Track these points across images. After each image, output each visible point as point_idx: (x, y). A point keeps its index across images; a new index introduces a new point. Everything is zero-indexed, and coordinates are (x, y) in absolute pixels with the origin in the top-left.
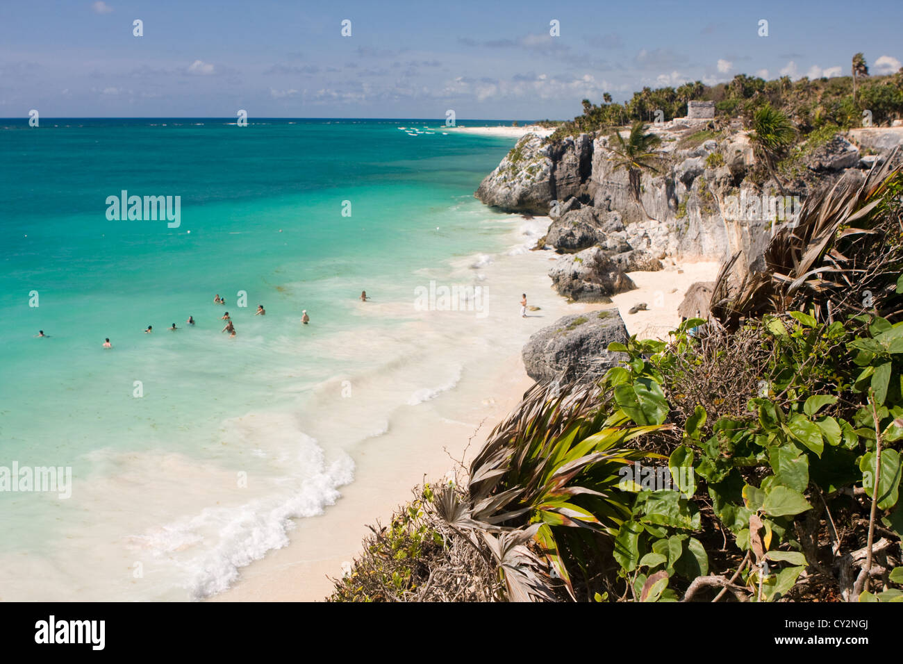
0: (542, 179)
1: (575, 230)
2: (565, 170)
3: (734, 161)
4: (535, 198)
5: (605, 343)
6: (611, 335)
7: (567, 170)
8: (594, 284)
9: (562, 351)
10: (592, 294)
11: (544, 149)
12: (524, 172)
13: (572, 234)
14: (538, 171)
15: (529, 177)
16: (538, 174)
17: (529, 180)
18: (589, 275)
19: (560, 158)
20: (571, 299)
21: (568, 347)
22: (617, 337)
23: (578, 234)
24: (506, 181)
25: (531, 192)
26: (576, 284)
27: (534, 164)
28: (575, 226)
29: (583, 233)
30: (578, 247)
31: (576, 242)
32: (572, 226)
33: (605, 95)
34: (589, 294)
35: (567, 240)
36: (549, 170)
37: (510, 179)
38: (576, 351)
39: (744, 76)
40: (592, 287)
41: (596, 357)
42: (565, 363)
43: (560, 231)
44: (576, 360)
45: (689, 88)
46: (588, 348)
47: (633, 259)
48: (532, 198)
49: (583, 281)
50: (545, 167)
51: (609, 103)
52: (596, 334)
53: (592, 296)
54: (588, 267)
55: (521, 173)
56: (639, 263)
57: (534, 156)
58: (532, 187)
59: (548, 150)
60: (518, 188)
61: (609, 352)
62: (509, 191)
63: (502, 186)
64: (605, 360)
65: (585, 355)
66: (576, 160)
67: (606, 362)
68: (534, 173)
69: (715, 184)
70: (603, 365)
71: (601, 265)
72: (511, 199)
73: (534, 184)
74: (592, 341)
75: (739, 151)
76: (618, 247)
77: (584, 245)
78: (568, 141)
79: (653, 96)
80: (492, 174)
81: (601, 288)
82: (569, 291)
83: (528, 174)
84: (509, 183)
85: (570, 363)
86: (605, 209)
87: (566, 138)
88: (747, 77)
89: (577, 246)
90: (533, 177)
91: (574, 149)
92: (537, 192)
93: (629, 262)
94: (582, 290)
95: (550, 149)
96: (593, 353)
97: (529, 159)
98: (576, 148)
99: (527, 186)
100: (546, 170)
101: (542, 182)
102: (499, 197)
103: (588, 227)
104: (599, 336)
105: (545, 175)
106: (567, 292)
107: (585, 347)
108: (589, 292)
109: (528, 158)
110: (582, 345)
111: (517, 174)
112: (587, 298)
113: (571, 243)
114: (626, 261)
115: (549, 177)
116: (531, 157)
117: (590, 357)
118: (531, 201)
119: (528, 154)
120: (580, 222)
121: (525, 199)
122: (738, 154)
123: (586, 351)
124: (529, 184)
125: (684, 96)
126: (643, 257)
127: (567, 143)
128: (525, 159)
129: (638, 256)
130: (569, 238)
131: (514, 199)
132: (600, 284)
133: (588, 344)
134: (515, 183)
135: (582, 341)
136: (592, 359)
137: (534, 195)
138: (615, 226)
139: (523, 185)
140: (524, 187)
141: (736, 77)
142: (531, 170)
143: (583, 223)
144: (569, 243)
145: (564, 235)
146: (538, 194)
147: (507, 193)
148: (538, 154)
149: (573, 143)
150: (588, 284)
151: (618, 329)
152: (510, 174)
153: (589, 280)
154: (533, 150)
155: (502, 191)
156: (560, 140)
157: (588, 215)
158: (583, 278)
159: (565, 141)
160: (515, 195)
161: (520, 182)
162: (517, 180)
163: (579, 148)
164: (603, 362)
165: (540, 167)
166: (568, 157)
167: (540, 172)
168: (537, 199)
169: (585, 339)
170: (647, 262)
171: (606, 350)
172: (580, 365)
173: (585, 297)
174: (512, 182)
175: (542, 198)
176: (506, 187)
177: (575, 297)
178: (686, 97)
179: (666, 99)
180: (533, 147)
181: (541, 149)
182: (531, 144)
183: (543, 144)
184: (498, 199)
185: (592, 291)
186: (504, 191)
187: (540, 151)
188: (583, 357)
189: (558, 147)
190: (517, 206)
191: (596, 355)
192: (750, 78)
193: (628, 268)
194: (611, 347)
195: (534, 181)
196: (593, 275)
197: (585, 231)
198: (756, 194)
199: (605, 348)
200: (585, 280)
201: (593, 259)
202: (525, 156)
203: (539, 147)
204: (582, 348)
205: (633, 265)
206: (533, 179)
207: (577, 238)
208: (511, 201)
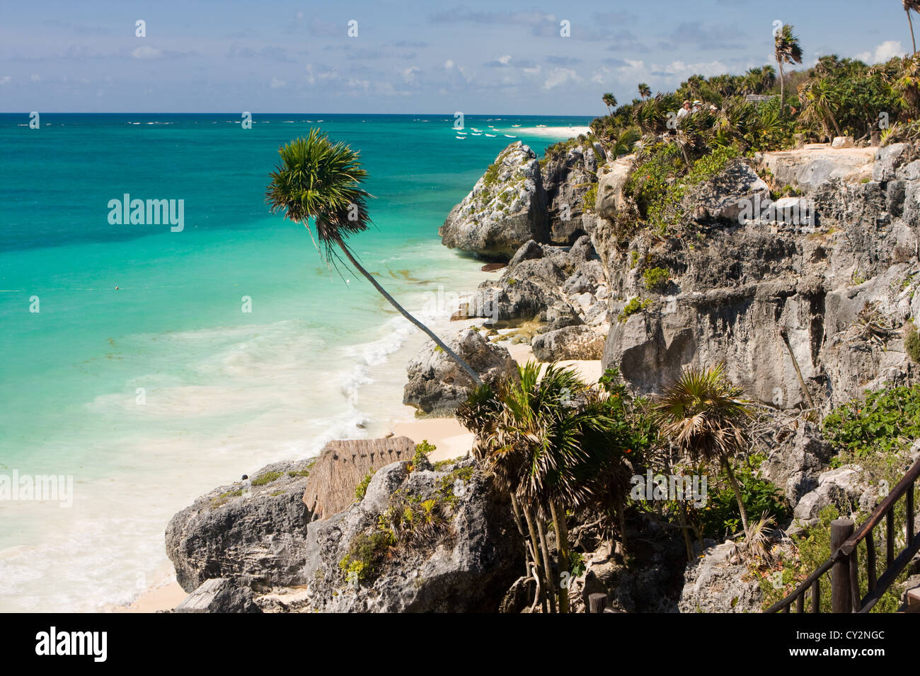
0: (518, 210)
1: (511, 292)
2: (571, 195)
3: (602, 205)
4: (508, 237)
5: (270, 525)
6: (281, 510)
7: (574, 194)
8: (457, 388)
9: (195, 537)
10: (454, 402)
11: (526, 167)
12: (497, 201)
13: (504, 297)
14: (514, 198)
15: (501, 208)
16: (513, 203)
17: (500, 212)
18: (449, 373)
19: (565, 178)
20: (420, 410)
21: (205, 530)
22: (289, 513)
23: (515, 298)
24: (473, 213)
25: (504, 228)
26: (430, 387)
27: (510, 189)
28: (511, 286)
29: (523, 296)
30: (515, 318)
31: (511, 309)
32: (506, 286)
33: (640, 87)
34: (449, 402)
36: (528, 198)
37: (480, 209)
38: (220, 538)
39: (835, 57)
40: (454, 392)
41: (254, 548)
42: (203, 556)
44: (220, 552)
45: (754, 76)
46: (240, 532)
47: (562, 342)
48: (505, 237)
49: (441, 382)
50: (522, 193)
51: (645, 98)
52: (256, 509)
53: (453, 406)
54: (449, 361)
55: (493, 200)
56: (572, 347)
57: (513, 177)
58: (506, 221)
59: (532, 168)
60: (486, 222)
61: (274, 539)
62: (475, 226)
63: (467, 220)
64: (267, 554)
65: (236, 542)
66: (585, 180)
67: (269, 556)
68: (507, 202)
69: (597, 237)
70: (263, 562)
71: (475, 357)
72: (478, 239)
73: (507, 217)
74: (248, 519)
75: (609, 188)
76: (557, 320)
77: (523, 314)
78: (575, 153)
79: (703, 87)
80: (463, 201)
81: (468, 394)
83: (501, 203)
84: (476, 215)
85: (210, 557)
86: (581, 257)
87: (572, 150)
88: (840, 59)
90: (507, 207)
91: (583, 164)
92: (512, 228)
93: (554, 345)
94: (439, 396)
95: (536, 167)
96: (249, 541)
97: (505, 181)
98: (587, 163)
99: (497, 220)
100: (525, 198)
101: (518, 214)
102: (460, 236)
103: (532, 287)
104: (262, 510)
105: (523, 204)
106: (414, 399)
107: (235, 530)
108: (449, 399)
109: (503, 179)
110: (231, 528)
111: (489, 202)
112: (445, 410)
115: (528, 208)
116: (508, 178)
117: (243, 548)
118: (504, 241)
119: (505, 173)
120: (521, 280)
121: (496, 239)
122: (609, 192)
123: (238, 536)
124: (501, 217)
125: (746, 87)
126: (579, 338)
127: (573, 156)
128: (500, 181)
131: (481, 239)
132: (468, 386)
133: (240, 525)
134: (483, 215)
135: (230, 519)
136: (246, 551)
137: (508, 233)
139: (492, 219)
140: (492, 222)
141: (820, 60)
142: (506, 197)
143: (525, 282)
146: (513, 232)
147: (471, 230)
148: (518, 173)
150: (448, 387)
151: (292, 499)
152: (480, 203)
153: (451, 380)
154: (512, 168)
155: (466, 227)
156: (564, 153)
157: (547, 267)
158: (440, 377)
159: (570, 153)
160: (483, 233)
161: (490, 213)
162: (486, 211)
163: (590, 164)
164: (262, 556)
165: (517, 193)
166: (574, 177)
167: (516, 200)
168: (512, 239)
169: (235, 516)
170: (586, 345)
171: (271, 537)
172: (227, 560)
173: (444, 407)
174: (481, 214)
175: (519, 237)
176: (471, 221)
177: (427, 407)
178: (749, 89)
179: (721, 92)
180: (512, 163)
181: (523, 167)
182: (510, 159)
183: (526, 159)
184: (458, 239)
185: (455, 398)
186: (468, 226)
187: (521, 170)
188: (232, 548)
189: (561, 162)
190: (485, 248)
191: (253, 545)
192: (844, 61)
193: (552, 354)
194: (279, 531)
195: (507, 212)
196: (457, 373)
197: (527, 293)
198: (619, 260)
199: (269, 532)
200: (445, 381)
201: (458, 347)
202: (500, 177)
203: (520, 164)
204: (231, 533)
205: (561, 350)
206: (506, 210)
207: (514, 304)
208: (477, 242)
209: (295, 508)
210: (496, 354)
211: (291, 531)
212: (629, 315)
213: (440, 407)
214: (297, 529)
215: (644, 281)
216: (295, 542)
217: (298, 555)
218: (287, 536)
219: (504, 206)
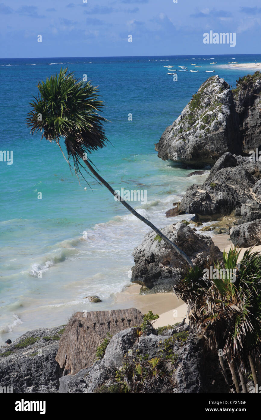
0: (216, 129)
1: (212, 193)
2: (258, 116)
4: (209, 151)
6: (38, 367)
7: (260, 116)
8: (173, 269)
10: (170, 280)
11: (222, 95)
12: (200, 122)
13: (207, 197)
14: (213, 120)
15: (203, 127)
16: (213, 124)
17: (203, 131)
18: (166, 257)
19: (252, 103)
20: (144, 287)
24: (182, 132)
25: (206, 144)
26: (152, 268)
27: (210, 113)
28: (213, 188)
30: (216, 213)
31: (213, 206)
32: (208, 189)
34: (167, 280)
35: (201, 205)
37: (187, 129)
40: (170, 272)
43: (194, 195)
47: (254, 231)
48: (207, 150)
49: (160, 265)
50: (220, 116)
53: (170, 283)
54: (166, 248)
55: (197, 122)
57: (212, 103)
58: (207, 138)
59: (227, 95)
62: (183, 143)
63: (177, 138)
68: (208, 123)
71: (186, 244)
72: (185, 152)
73: (208, 135)
74: (13, 375)
77: (222, 210)
80: (174, 123)
81: (182, 273)
82: (142, 277)
83: (203, 124)
84: (184, 134)
89: (213, 212)
90: (208, 127)
92: (213, 143)
94: (159, 275)
95: (230, 95)
97: (206, 107)
99: (201, 137)
100: (222, 119)
101: (217, 133)
102: (172, 150)
103: (229, 189)
105: (220, 124)
106: (139, 278)
108: (166, 277)
109: (204, 105)
111: (194, 123)
112: (164, 286)
113: (206, 208)
115: (224, 127)
118: (206, 153)
119: (206, 101)
120: (220, 183)
121: (200, 152)
124: (203, 135)
127: (259, 86)
128: (202, 107)
130: (204, 202)
131: (188, 153)
132: (182, 268)
134: (190, 134)
137: (210, 147)
139: (196, 137)
140: (197, 139)
142: (207, 120)
143: (224, 185)
144: (204, 208)
145: (198, 199)
146: (213, 146)
147: (180, 146)
148: (216, 100)
150: (165, 268)
152: (187, 125)
153: (167, 263)
154: (211, 96)
155: (176, 143)
156: (251, 83)
157: (240, 173)
158: (159, 261)
159: (256, 84)
160: (189, 147)
161: (195, 132)
162: (192, 130)
165: (215, 116)
166: (260, 103)
167: (215, 121)
168: (212, 151)
173: (163, 284)
174: (188, 133)
175: (217, 150)
176: (180, 139)
177: (150, 284)
180: (211, 93)
181: (219, 95)
182: (210, 89)
183: (222, 89)
184: (170, 153)
185: (171, 277)
186: (178, 142)
187: (218, 98)
189: (249, 90)
190: (191, 159)
193: (246, 241)
195: (208, 131)
196: (172, 257)
197: (225, 194)
200: (163, 264)
202: (202, 104)
203: (217, 93)
205: (253, 238)
206: (207, 129)
207: (215, 202)
208: (185, 155)
209: (49, 365)
210: (202, 242)
211: (46, 384)
213: (160, 284)
214: (51, 382)
219: (205, 126)
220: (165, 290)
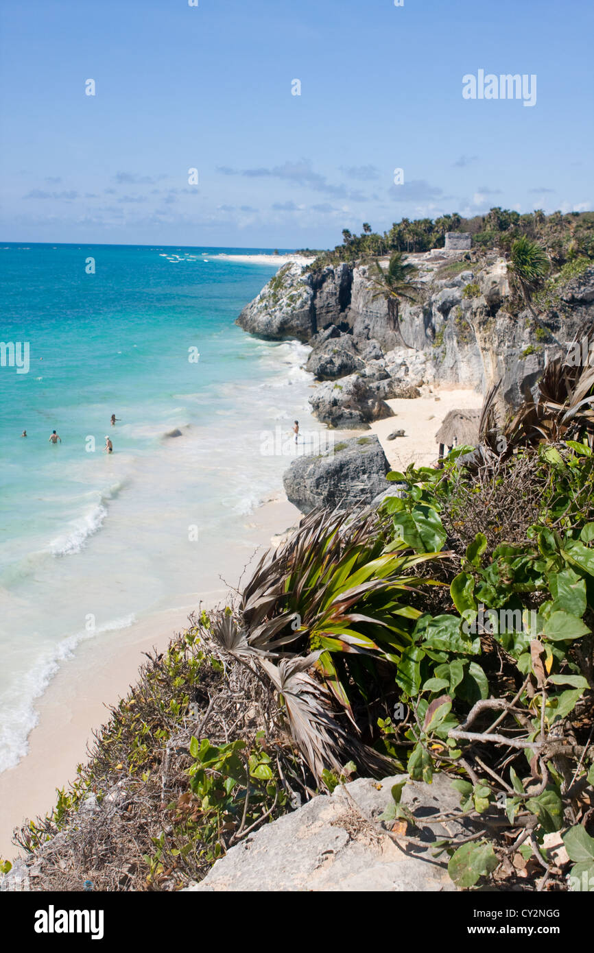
0: (302, 307)
1: (334, 358)
2: (325, 299)
3: (490, 293)
4: (295, 325)
5: (364, 469)
6: (371, 461)
7: (327, 298)
8: (353, 411)
9: (322, 477)
10: (351, 420)
11: (304, 278)
12: (285, 300)
13: (331, 362)
14: (299, 299)
15: (289, 305)
16: (299, 302)
17: (289, 308)
18: (348, 401)
19: (321, 287)
20: (331, 426)
21: (328, 473)
22: (376, 463)
23: (338, 362)
24: (266, 309)
25: (292, 319)
26: (336, 411)
27: (295, 292)
28: (335, 354)
29: (343, 361)
31: (336, 369)
32: (331, 354)
33: (365, 225)
34: (348, 420)
35: (327, 368)
36: (309, 299)
37: (271, 307)
38: (336, 477)
39: (500, 209)
40: (351, 414)
41: (355, 483)
42: (325, 488)
43: (320, 359)
44: (336, 486)
45: (446, 220)
46: (347, 474)
47: (391, 387)
48: (292, 325)
49: (343, 408)
50: (305, 295)
51: (368, 233)
52: (355, 460)
53: (351, 423)
54: (348, 394)
55: (281, 301)
56: (397, 391)
57: (295, 284)
58: (293, 315)
59: (309, 278)
60: (279, 316)
61: (368, 477)
62: (270, 318)
63: (263, 314)
64: (364, 486)
65: (345, 480)
66: (336, 289)
68: (294, 301)
69: (471, 314)
70: (363, 491)
71: (360, 393)
72: (272, 327)
73: (294, 312)
74: (352, 466)
75: (494, 282)
76: (377, 374)
77: (343, 372)
78: (328, 270)
79: (412, 227)
80: (253, 302)
81: (360, 415)
82: (329, 418)
83: (289, 302)
84: (270, 311)
85: (330, 489)
86: (363, 337)
87: (326, 267)
88: (502, 210)
89: (336, 373)
90: (294, 305)
91: (334, 278)
92: (298, 319)
93: (387, 389)
94: (341, 416)
95: (311, 278)
96: (353, 479)
97: (289, 288)
98: (336, 277)
99: (287, 314)
100: (307, 299)
101: (303, 310)
102: (260, 325)
103: (347, 355)
104: (359, 462)
105: (306, 303)
106: (327, 418)
107: (344, 472)
108: (348, 418)
109: (288, 286)
110: (342, 471)
111: (278, 302)
112: (347, 425)
113: (331, 371)
114: (384, 388)
115: (309, 306)
116: (292, 285)
117: (349, 483)
118: (291, 328)
119: (289, 282)
120: (340, 350)
121: (286, 326)
122: (494, 285)
123: (346, 476)
124: (290, 312)
125: (442, 228)
126: (401, 384)
127: (327, 272)
128: (286, 287)
129: (396, 384)
130: (328, 366)
131: (275, 327)
132: (360, 411)
133: (348, 469)
134: (275, 311)
135: (342, 466)
136: (351, 484)
137: (295, 323)
138: (373, 354)
139: (283, 313)
140: (285, 315)
141: (491, 210)
142: (292, 298)
143: (343, 351)
144: (328, 370)
145: (323, 363)
146: (298, 322)
147: (268, 321)
148: (299, 282)
149: (333, 272)
150: (347, 411)
151: (377, 454)
152: (271, 302)
153: (348, 407)
154: (293, 278)
155: (263, 318)
156: (320, 269)
157: (347, 343)
158: (342, 405)
159: (325, 270)
160: (276, 323)
161: (281, 309)
162: (277, 308)
163: (339, 277)
164: (362, 487)
165: (300, 295)
166: (328, 286)
167: (300, 300)
168: (297, 327)
169: (344, 465)
170: (405, 389)
171: (366, 476)
172: (339, 490)
173: (345, 423)
174: (273, 310)
175: (302, 326)
176: (267, 315)
177: (335, 424)
178: (444, 228)
179: (424, 230)
180: (294, 275)
181: (302, 278)
182: (292, 272)
183: (303, 273)
184: (258, 326)
185: (351, 418)
186: (265, 318)
187: (301, 280)
188: (343, 483)
189: (319, 276)
190: (277, 333)
191: (355, 481)
192: (505, 211)
193: (386, 395)
194: (370, 472)
195: (294, 309)
196: (352, 402)
197: (345, 359)
198: (511, 324)
199: (364, 473)
200: (345, 407)
201: (352, 386)
202: (286, 284)
203: (299, 275)
204: (342, 474)
205: (391, 392)
206: (293, 307)
207: (337, 365)
208: (272, 329)
209: (379, 459)
211: (377, 473)
212: (526, 355)
213: (343, 424)
214: (381, 471)
215: (535, 336)
216: (380, 479)
217: (381, 486)
218: (375, 475)
219: (291, 304)
220: (348, 428)
